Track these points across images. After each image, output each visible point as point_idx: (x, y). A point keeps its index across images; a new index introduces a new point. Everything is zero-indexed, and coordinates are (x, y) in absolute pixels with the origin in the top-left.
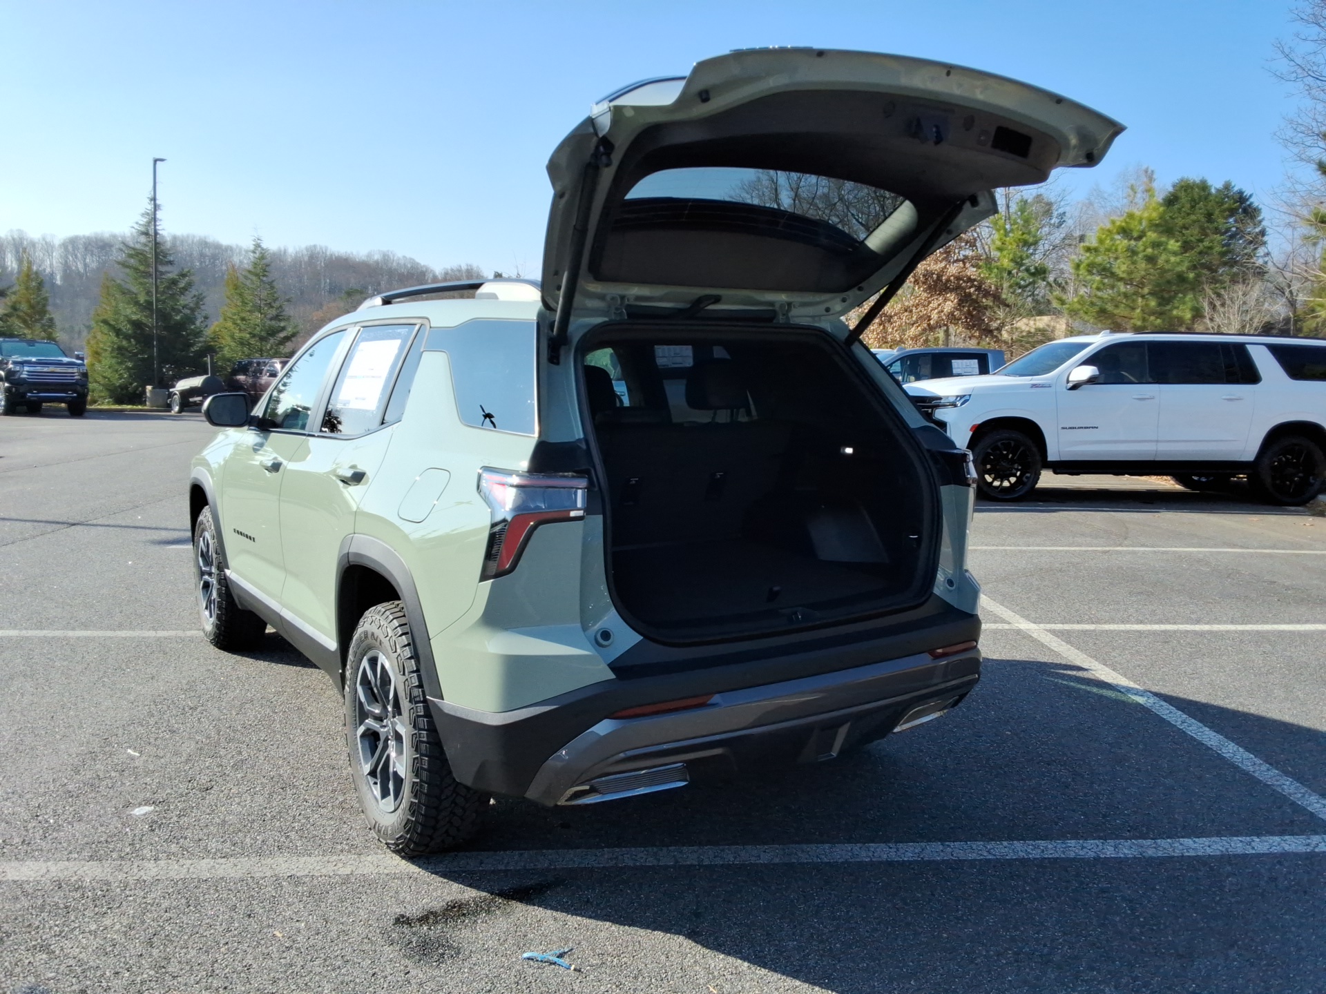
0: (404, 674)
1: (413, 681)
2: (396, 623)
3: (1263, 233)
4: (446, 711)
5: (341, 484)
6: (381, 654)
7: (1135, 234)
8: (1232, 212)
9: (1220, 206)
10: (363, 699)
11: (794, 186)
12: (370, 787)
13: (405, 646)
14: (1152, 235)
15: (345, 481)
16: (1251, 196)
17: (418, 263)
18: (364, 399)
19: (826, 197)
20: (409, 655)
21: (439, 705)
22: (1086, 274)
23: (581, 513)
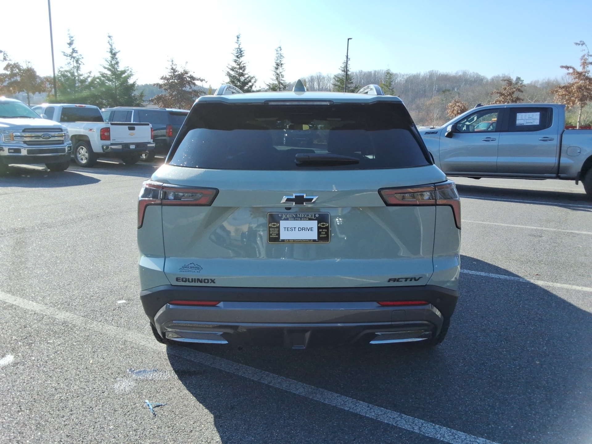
23: (160, 202)
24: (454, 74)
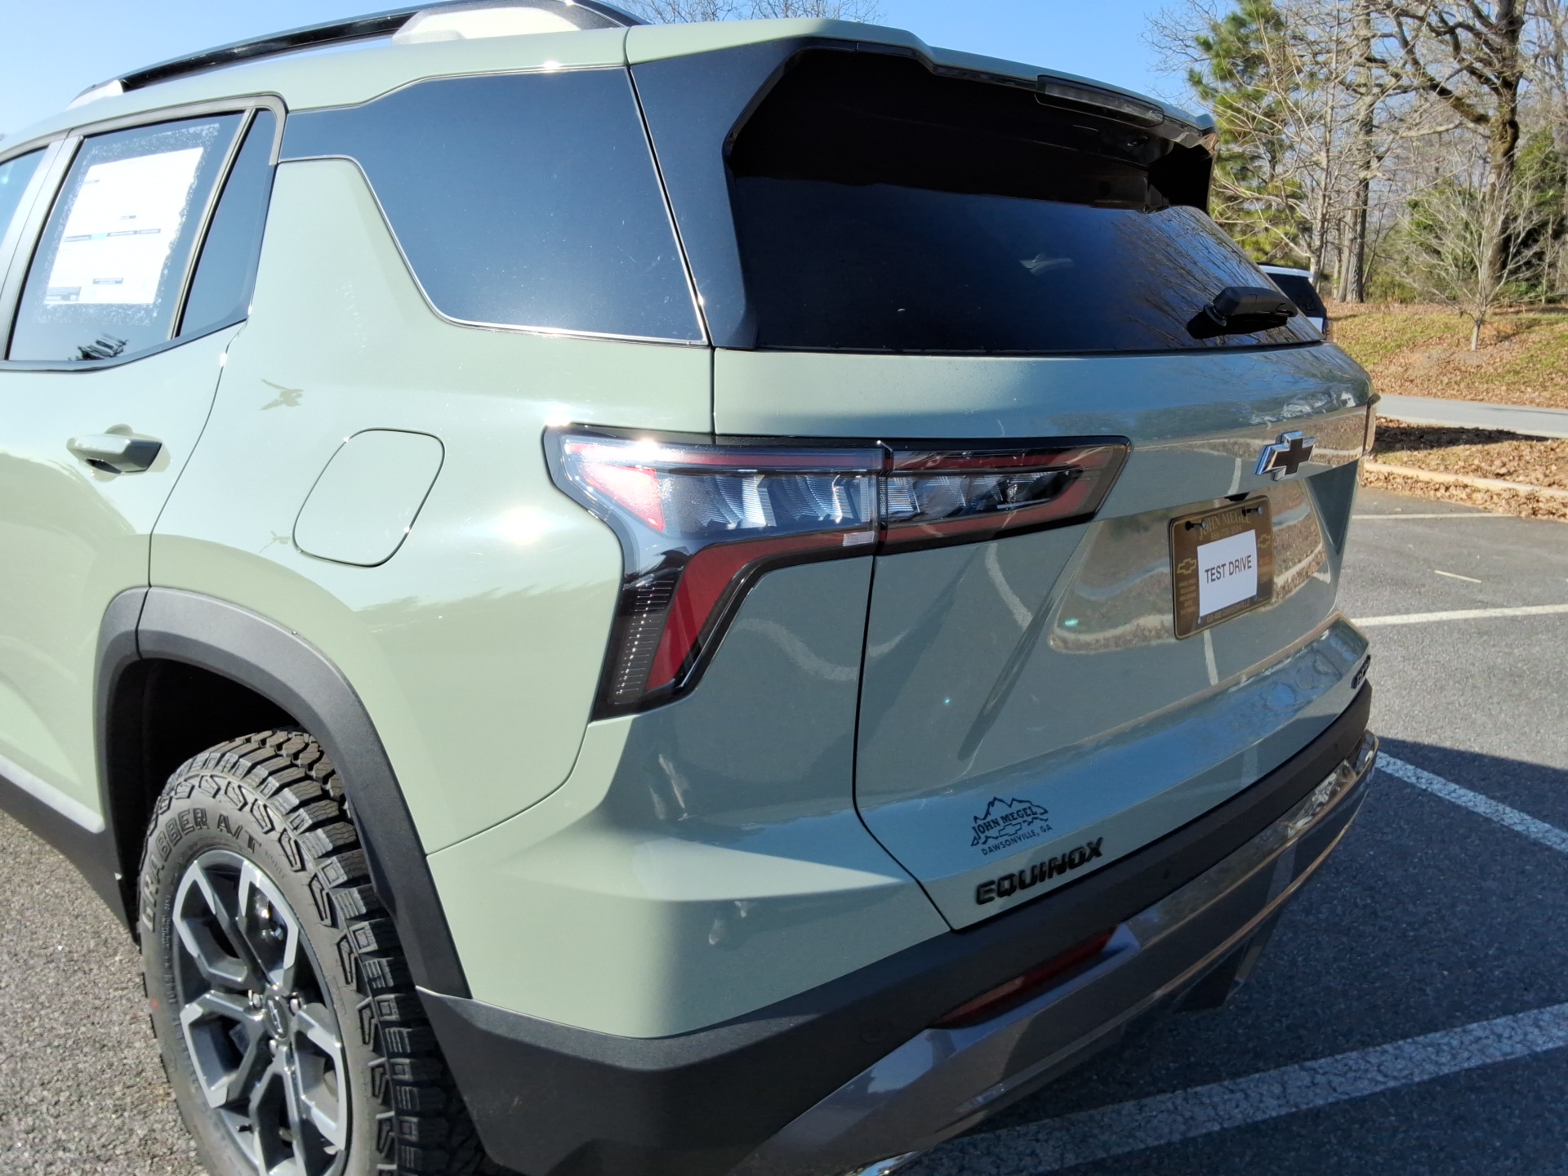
0: (334, 924)
1: (363, 940)
2: (290, 797)
4: (482, 1025)
5: (89, 472)
6: (246, 862)
10: (193, 949)
12: (234, 1142)
13: (328, 855)
15: (101, 463)
18: (119, 282)
20: (343, 878)
21: (459, 1010)
23: (868, 537)
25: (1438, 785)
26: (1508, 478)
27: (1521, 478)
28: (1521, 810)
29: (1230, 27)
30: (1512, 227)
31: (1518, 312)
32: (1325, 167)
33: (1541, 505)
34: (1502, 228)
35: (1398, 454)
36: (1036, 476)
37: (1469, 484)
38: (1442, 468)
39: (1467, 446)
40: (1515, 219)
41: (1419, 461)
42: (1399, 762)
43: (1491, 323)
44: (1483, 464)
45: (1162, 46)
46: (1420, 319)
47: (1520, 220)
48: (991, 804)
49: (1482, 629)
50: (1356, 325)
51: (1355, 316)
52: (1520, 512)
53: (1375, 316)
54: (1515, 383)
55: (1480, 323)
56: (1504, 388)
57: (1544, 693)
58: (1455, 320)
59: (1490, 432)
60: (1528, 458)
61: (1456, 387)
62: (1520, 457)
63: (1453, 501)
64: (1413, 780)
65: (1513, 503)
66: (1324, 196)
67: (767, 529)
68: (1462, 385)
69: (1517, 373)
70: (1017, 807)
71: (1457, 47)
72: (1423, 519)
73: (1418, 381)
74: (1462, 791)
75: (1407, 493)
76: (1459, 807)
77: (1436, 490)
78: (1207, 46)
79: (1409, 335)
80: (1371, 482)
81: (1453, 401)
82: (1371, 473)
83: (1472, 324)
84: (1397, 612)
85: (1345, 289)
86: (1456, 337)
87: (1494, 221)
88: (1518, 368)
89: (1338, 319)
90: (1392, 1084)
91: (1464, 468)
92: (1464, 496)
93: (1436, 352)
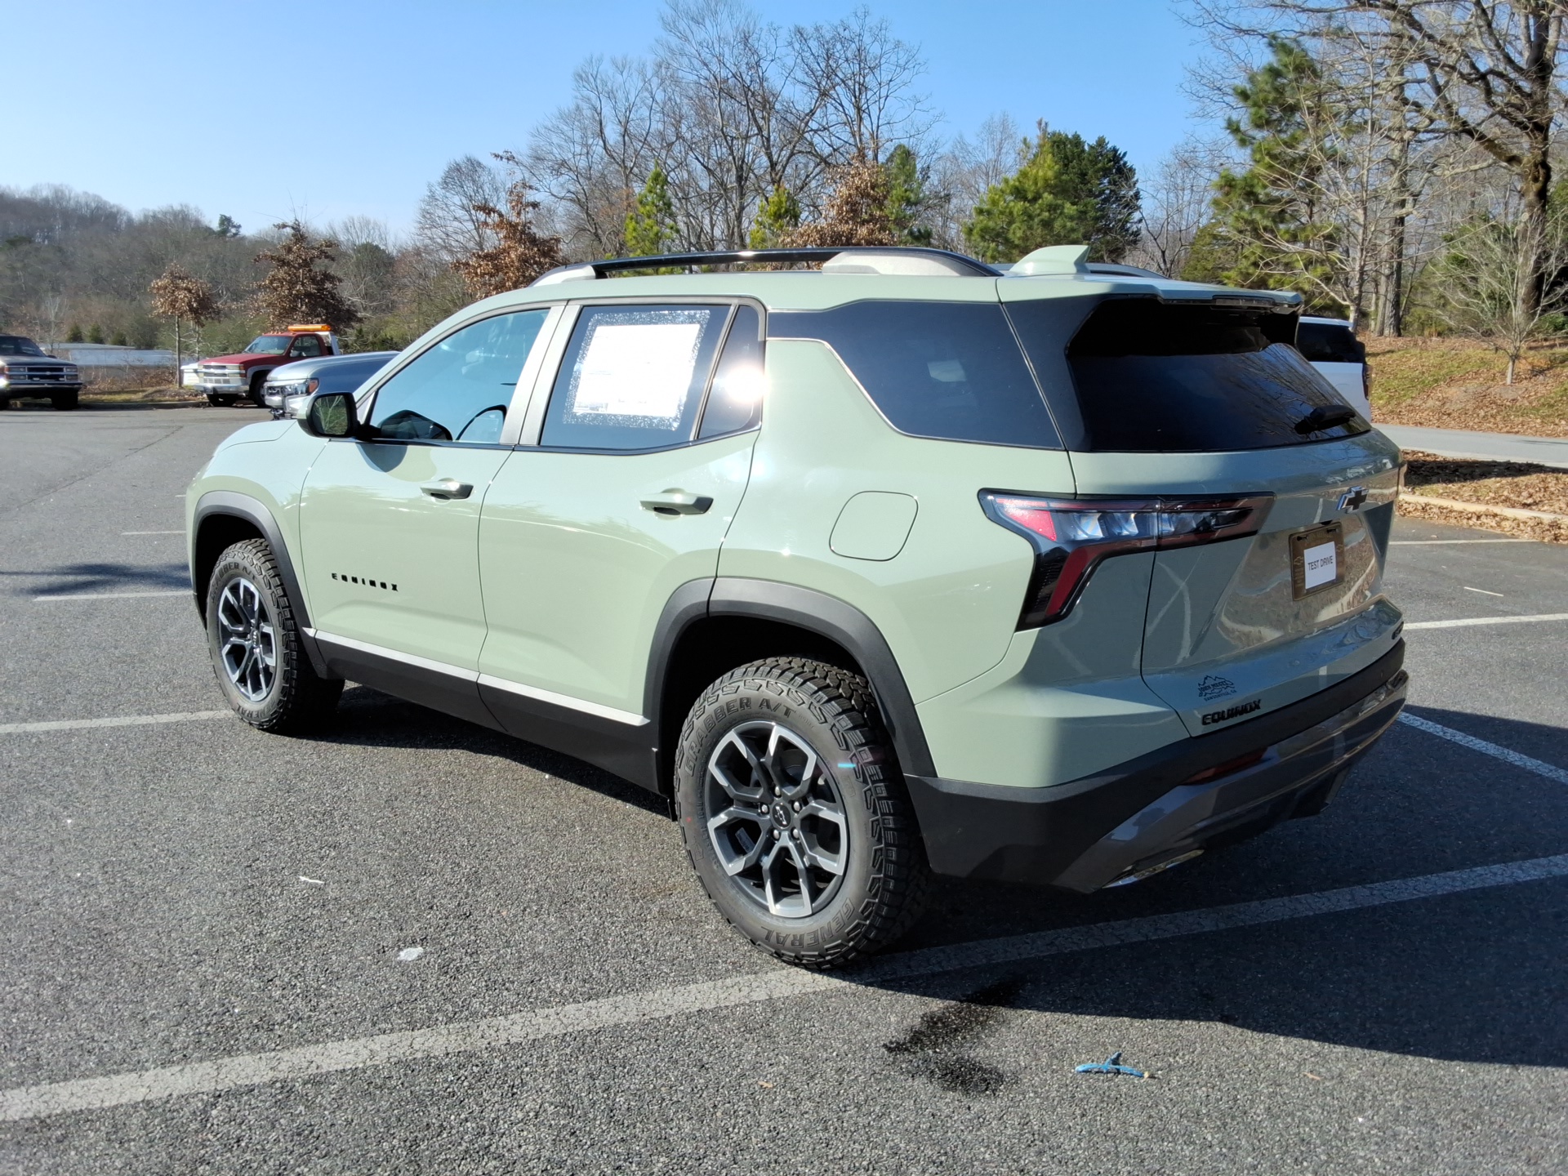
1: (864, 756)
2: (812, 686)
3: (1137, 196)
6: (775, 726)
7: (1030, 196)
8: (1106, 172)
9: (1094, 166)
10: (723, 782)
11: (623, 120)
14: (1048, 197)
15: (662, 509)
16: (1125, 154)
17: (105, 202)
19: (662, 135)
21: (928, 783)
22: (979, 240)
23: (1154, 542)
24: (28, 195)
25: (1459, 737)
26: (1534, 507)
27: (1546, 508)
28: (1520, 753)
29: (1266, 77)
30: (1544, 266)
31: (1552, 347)
32: (1362, 223)
33: (1562, 531)
34: (1534, 268)
35: (1435, 486)
36: (1228, 512)
37: (1499, 513)
38: (1474, 499)
39: (1498, 479)
40: (1547, 258)
41: (1453, 492)
42: (1430, 723)
43: (1525, 358)
44: (1512, 495)
45: (1201, 95)
46: (1456, 354)
47: (1552, 259)
48: (1206, 678)
49: (1501, 632)
50: (1394, 361)
51: (1392, 352)
52: (1544, 538)
53: (1413, 351)
54: (1549, 416)
55: (1515, 358)
56: (1539, 421)
57: (1547, 677)
58: (1490, 355)
59: (1521, 465)
60: (1552, 489)
61: (1492, 420)
62: (1546, 489)
63: (1484, 529)
64: (1441, 734)
65: (1537, 530)
66: (1362, 250)
67: (1102, 539)
68: (1498, 418)
69: (1551, 406)
70: (1218, 681)
71: (1489, 92)
72: (1456, 544)
73: (1455, 414)
74: (1478, 741)
75: (1442, 522)
76: (1474, 750)
77: (1469, 519)
78: (1244, 95)
79: (1446, 370)
80: (1409, 512)
81: (1489, 434)
82: (1409, 504)
83: (1507, 359)
84: (1432, 619)
85: (1383, 323)
86: (1492, 371)
87: (1526, 259)
88: (1552, 402)
89: (1375, 355)
90: (1423, 895)
91: (1494, 498)
92: (1494, 524)
93: (1472, 386)
